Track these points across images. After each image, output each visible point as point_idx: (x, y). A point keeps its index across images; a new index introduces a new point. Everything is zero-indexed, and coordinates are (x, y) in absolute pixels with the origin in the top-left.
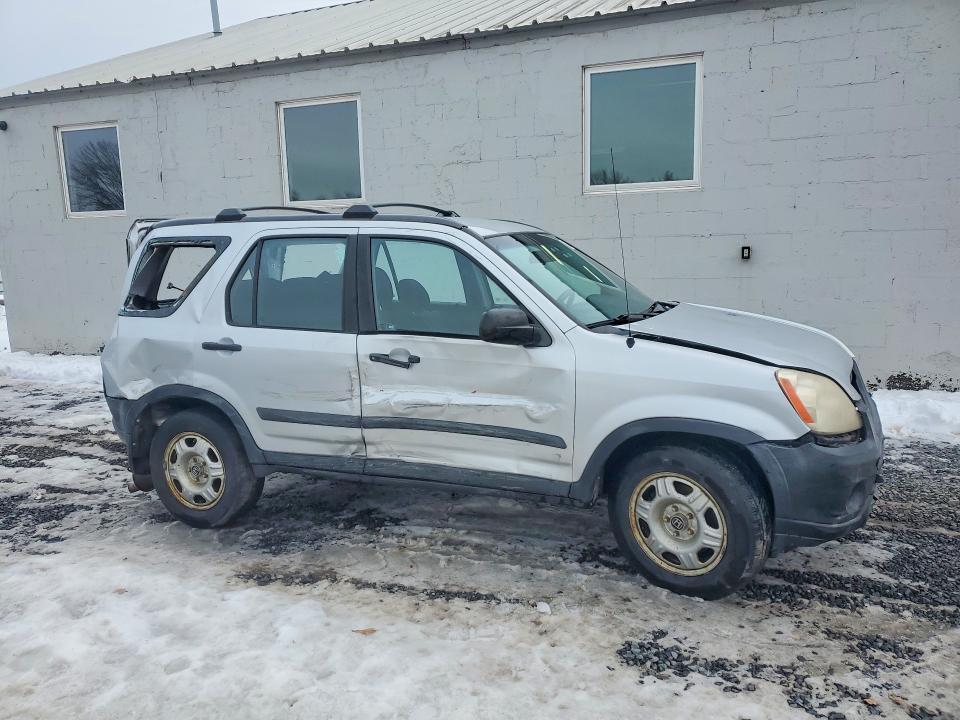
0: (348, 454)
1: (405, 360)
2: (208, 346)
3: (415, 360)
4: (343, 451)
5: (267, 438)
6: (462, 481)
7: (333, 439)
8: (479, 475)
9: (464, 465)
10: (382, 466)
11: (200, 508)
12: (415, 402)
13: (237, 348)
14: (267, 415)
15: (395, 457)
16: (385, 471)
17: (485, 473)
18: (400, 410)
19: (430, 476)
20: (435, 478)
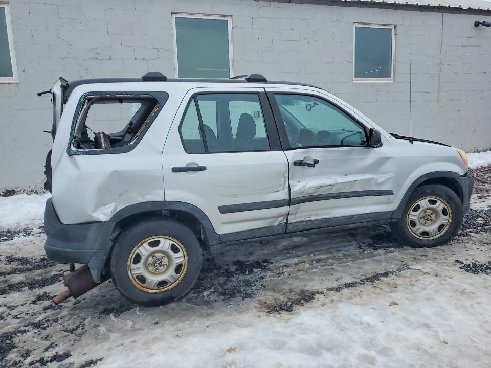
0: (276, 224)
1: (311, 162)
2: (175, 170)
3: (316, 162)
4: (274, 222)
5: (223, 225)
6: (341, 223)
7: (270, 216)
8: (350, 218)
9: (340, 215)
10: (297, 226)
11: (162, 290)
12: (319, 185)
13: (204, 168)
14: (224, 210)
15: (303, 219)
16: (299, 228)
17: (353, 216)
18: (311, 191)
19: (324, 225)
20: (326, 226)
